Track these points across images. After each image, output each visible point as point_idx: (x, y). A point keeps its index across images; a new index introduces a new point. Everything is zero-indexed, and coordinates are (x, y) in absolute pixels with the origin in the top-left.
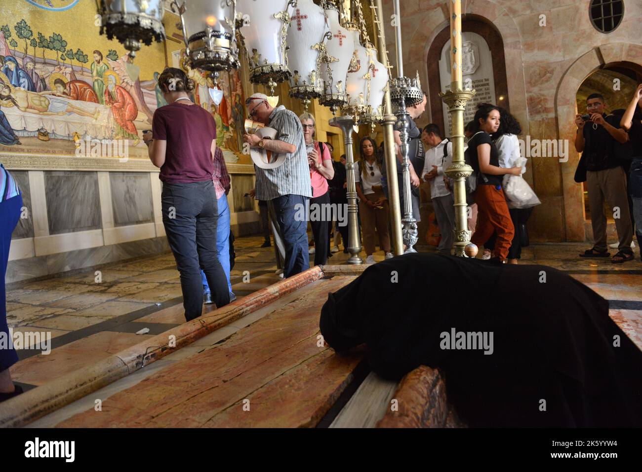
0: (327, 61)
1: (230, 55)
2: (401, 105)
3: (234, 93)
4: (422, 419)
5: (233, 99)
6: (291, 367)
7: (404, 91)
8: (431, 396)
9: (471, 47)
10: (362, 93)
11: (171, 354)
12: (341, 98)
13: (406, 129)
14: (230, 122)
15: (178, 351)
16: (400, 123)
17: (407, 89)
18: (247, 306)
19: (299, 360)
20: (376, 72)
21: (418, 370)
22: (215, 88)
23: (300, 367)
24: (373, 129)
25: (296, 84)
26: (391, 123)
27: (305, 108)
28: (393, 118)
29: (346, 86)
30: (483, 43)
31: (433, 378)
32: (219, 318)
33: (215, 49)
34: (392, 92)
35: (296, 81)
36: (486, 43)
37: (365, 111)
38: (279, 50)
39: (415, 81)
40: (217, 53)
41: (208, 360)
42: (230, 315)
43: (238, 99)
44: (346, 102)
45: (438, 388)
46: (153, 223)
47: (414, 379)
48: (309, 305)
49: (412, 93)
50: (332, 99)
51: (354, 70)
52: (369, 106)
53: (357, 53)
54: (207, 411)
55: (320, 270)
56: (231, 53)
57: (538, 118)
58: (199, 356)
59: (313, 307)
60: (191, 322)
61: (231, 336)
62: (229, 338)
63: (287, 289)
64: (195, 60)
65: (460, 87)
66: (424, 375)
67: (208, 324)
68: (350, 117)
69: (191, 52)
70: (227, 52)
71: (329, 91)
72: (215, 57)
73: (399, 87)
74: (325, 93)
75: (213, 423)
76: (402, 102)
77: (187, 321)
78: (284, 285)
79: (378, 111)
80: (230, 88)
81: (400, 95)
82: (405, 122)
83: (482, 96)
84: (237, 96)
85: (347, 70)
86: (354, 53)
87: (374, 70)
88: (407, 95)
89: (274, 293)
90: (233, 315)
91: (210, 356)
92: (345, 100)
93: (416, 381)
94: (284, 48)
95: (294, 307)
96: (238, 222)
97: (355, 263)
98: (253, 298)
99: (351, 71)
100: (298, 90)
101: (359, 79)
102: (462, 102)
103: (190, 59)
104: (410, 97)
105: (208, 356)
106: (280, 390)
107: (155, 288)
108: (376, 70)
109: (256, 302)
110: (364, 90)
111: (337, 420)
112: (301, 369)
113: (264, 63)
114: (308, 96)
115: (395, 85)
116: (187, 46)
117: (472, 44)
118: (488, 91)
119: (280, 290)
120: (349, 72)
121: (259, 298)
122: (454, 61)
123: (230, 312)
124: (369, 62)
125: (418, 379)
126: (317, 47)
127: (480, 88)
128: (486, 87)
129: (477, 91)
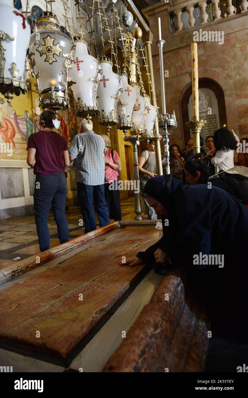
0: (121, 104)
1: (64, 101)
2: (165, 129)
3: (71, 123)
4: (170, 304)
5: (71, 126)
6: (99, 276)
7: (166, 121)
8: (175, 292)
9: (206, 97)
10: (141, 122)
11: (32, 270)
12: (129, 125)
13: (167, 143)
14: (69, 139)
15: (36, 268)
16: (164, 139)
17: (168, 120)
18: (76, 243)
19: (103, 272)
20: (149, 111)
21: (169, 277)
22: (56, 119)
23: (104, 277)
24: (148, 143)
25: (103, 117)
26: (159, 139)
27: (108, 131)
28: (160, 136)
29: (132, 118)
30: (212, 94)
31: (177, 282)
32: (59, 250)
33: (56, 98)
34: (160, 122)
35: (103, 116)
36: (214, 95)
37: (143, 133)
38: (92, 98)
39: (173, 116)
40: (57, 100)
41: (52, 273)
42: (66, 248)
43: (73, 126)
44: (132, 128)
45: (180, 287)
46: (24, 197)
47: (166, 282)
48: (111, 243)
49: (171, 123)
50: (124, 126)
51: (137, 109)
52: (146, 130)
53: (138, 100)
54: (50, 301)
55: (119, 223)
56: (65, 100)
58: (47, 271)
59: (113, 244)
60: (43, 252)
61: (66, 260)
62: (65, 261)
63: (99, 234)
64: (45, 104)
65: (198, 119)
66: (172, 280)
67: (53, 253)
68: (135, 136)
69: (42, 99)
70: (63, 100)
71: (122, 121)
72: (56, 102)
73: (163, 119)
74: (120, 122)
75: (53, 307)
76: (165, 128)
77: (41, 252)
78: (98, 232)
79: (151, 133)
80: (69, 119)
81: (164, 124)
82: (167, 139)
83: (212, 125)
84: (73, 124)
85: (132, 110)
86: (137, 100)
87: (148, 110)
88: (168, 124)
89: (92, 236)
90: (68, 249)
91: (53, 271)
92: (132, 126)
93: (167, 283)
94: (95, 97)
95: (102, 244)
96: (73, 196)
97: (139, 220)
98: (79, 239)
99: (135, 110)
100: (104, 120)
101: (140, 115)
102: (199, 127)
103: (42, 103)
104: (170, 125)
105: (52, 271)
106: (92, 289)
107: (24, 234)
108: (149, 110)
109: (81, 241)
110: (143, 121)
111: (123, 305)
112: (104, 278)
113: (84, 106)
114: (110, 124)
115: (161, 118)
116: (40, 96)
117: (206, 95)
118: (215, 122)
119: (95, 235)
120: (134, 111)
121: (83, 239)
122: (194, 104)
123: (66, 247)
124: (145, 105)
125: (169, 282)
126: (115, 96)
127: (210, 120)
128: (215, 119)
129: (209, 121)
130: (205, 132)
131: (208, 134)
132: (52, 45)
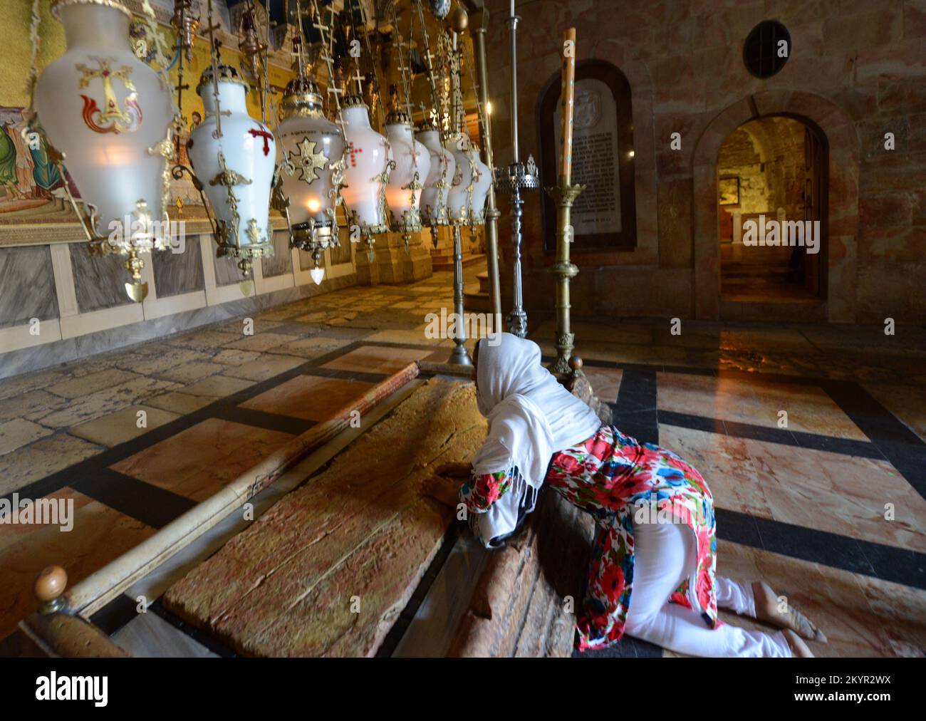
1: (331, 241)
11: (277, 481)
15: (283, 476)
18: (345, 419)
26: (494, 219)
30: (606, 91)
33: (317, 239)
36: (610, 92)
40: (320, 242)
42: (329, 431)
55: (417, 367)
56: (332, 238)
57: (669, 179)
61: (331, 461)
62: (329, 465)
63: (383, 395)
65: (569, 182)
70: (329, 240)
72: (318, 246)
78: (381, 390)
82: (518, 211)
83: (602, 153)
89: (371, 401)
90: (333, 431)
98: (351, 409)
99: (454, 186)
102: (569, 198)
104: (525, 188)
106: (376, 554)
108: (481, 175)
110: (466, 202)
116: (291, 235)
117: (593, 93)
119: (377, 397)
123: (329, 429)
127: (597, 144)
128: (608, 142)
129: (596, 146)
130: (587, 168)
131: (592, 172)
132: (311, 155)
